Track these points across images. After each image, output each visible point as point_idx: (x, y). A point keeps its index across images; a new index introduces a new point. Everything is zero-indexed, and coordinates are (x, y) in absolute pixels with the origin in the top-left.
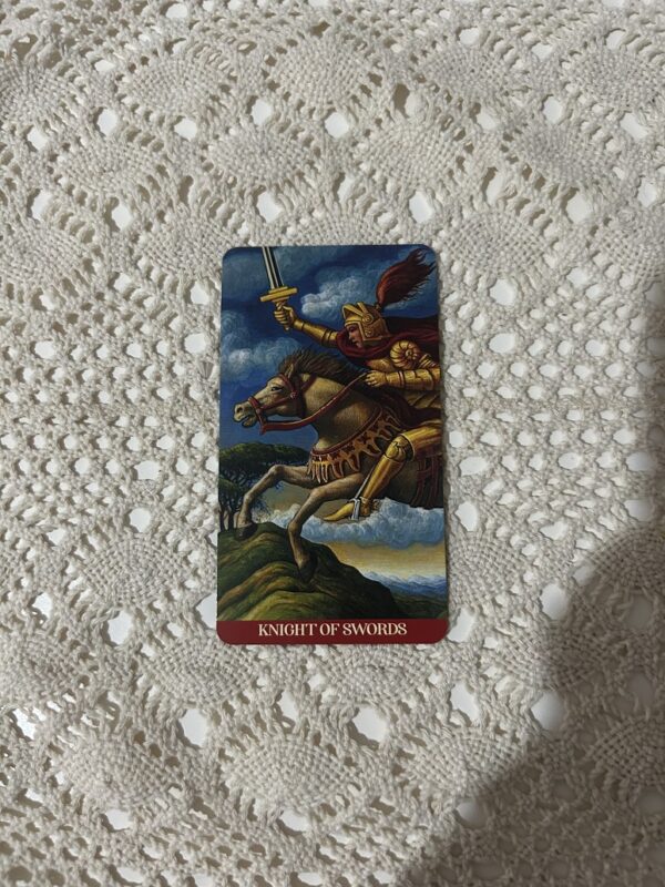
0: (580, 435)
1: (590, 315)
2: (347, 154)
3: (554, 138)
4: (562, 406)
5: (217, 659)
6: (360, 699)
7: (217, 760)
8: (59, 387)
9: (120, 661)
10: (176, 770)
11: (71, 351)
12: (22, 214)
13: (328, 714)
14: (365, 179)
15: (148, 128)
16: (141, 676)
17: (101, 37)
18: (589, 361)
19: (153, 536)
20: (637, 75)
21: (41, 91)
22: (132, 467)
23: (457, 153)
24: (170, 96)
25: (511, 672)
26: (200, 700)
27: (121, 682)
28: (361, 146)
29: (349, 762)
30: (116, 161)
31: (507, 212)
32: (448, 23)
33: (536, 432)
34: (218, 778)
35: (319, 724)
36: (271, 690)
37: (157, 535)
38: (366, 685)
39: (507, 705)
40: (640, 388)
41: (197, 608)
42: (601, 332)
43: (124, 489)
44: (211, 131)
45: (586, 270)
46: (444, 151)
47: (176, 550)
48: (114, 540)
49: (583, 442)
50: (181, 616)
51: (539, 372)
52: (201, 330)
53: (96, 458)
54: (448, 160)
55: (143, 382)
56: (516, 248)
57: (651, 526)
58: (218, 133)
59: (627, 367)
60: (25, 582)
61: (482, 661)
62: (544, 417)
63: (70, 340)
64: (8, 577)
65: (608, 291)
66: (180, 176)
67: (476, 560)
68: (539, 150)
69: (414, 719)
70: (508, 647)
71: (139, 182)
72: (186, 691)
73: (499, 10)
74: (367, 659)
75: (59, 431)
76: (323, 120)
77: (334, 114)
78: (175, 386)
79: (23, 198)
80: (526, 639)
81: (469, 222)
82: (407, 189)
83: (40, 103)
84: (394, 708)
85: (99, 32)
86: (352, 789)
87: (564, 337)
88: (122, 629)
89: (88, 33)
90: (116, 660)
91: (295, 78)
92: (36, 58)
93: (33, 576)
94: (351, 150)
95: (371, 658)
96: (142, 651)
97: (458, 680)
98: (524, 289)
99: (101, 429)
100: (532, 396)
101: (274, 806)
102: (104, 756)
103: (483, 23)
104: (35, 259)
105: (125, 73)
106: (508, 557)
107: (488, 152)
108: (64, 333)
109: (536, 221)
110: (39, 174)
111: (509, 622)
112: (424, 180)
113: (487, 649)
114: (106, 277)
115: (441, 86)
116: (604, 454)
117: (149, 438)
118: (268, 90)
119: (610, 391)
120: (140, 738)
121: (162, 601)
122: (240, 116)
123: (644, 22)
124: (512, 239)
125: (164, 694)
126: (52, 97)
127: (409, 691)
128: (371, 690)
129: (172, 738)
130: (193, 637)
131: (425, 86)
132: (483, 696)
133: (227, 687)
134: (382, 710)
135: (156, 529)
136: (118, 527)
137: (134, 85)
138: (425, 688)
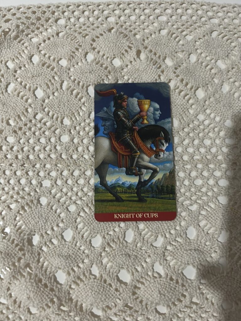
0: (201, 173)
1: (205, 130)
2: (120, 73)
3: (193, 68)
4: (195, 163)
5: (69, 253)
6: (121, 266)
7: (69, 289)
8: (15, 153)
9: (34, 252)
10: (54, 293)
11: (20, 140)
12: (4, 91)
13: (109, 272)
15: (49, 62)
16: (41, 258)
17: (34, 29)
18: (204, 147)
19: (48, 207)
20: (222, 46)
21: (12, 48)
22: (40, 182)
23: (158, 73)
24: (58, 51)
25: (176, 258)
26: (63, 267)
27: (34, 260)
28: (125, 70)
29: (116, 290)
30: (38, 73)
31: (176, 94)
32: (156, 28)
33: (185, 172)
34: (69, 296)
35: (106, 276)
36: (89, 263)
38: (123, 261)
39: (174, 270)
40: (223, 156)
41: (63, 234)
42: (209, 136)
43: (37, 190)
44: (72, 64)
45: (203, 115)
46: (154, 72)
47: (56, 212)
48: (34, 208)
49: (203, 175)
50: (57, 237)
51: (186, 151)
52: (66, 134)
53: (28, 179)
54: (156, 76)
55: (45, 152)
56: (179, 107)
57: (227, 206)
58: (74, 64)
59: (218, 149)
60: (1, 223)
61: (166, 254)
62: (188, 167)
63: (20, 136)
65: (211, 122)
66: (61, 80)
68: (187, 73)
69: (140, 274)
70: (174, 249)
71: (46, 82)
72: (58, 264)
73: (174, 23)
74: (124, 252)
75: (15, 169)
76: (111, 61)
77: (115, 59)
78: (57, 154)
79: (4, 86)
80: (181, 246)
83: (12, 52)
84: (133, 271)
85: (33, 28)
86: (118, 300)
87: (196, 138)
88: (36, 240)
89: (29, 28)
90: (32, 251)
91: (102, 46)
92: (10, 36)
93: (4, 221)
94: (121, 71)
95: (125, 252)
96: (42, 249)
97: (156, 261)
98: (182, 121)
99: (30, 168)
100: (183, 159)
101: (90, 306)
103: (168, 28)
104: (8, 107)
105: (42, 43)
107: (169, 73)
108: (17, 134)
109: (186, 98)
110: (10, 77)
111: (175, 240)
113: (167, 250)
114: (33, 114)
115: (153, 50)
116: (210, 180)
117: (47, 172)
118: (92, 51)
119: (212, 157)
120: (40, 281)
121: (50, 231)
122: (82, 59)
123: (225, 28)
124: (177, 104)
125: (50, 265)
126: (16, 50)
127: (138, 264)
128: (125, 263)
129: (52, 281)
130: (61, 244)
131: (148, 51)
132: (165, 267)
133: (72, 263)
134: (128, 271)
135: (49, 204)
136: (35, 204)
137: (45, 47)
138: (144, 263)
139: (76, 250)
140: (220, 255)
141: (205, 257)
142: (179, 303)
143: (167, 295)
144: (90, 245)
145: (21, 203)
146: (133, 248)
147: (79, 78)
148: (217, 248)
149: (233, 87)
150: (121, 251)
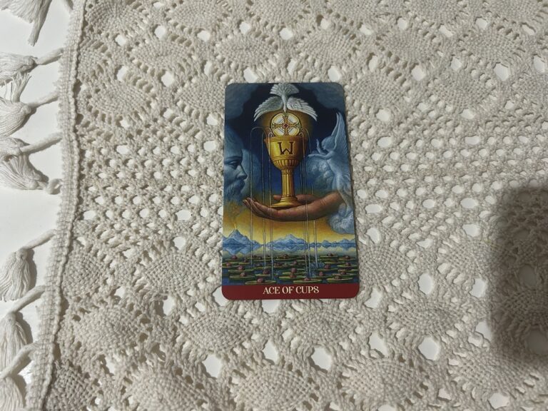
0: (433, 189)
1: (433, 125)
2: (292, 48)
3: (404, 37)
4: (421, 174)
5: (226, 324)
6: (315, 342)
7: (228, 385)
8: (131, 169)
9: (166, 326)
10: (203, 390)
11: (138, 150)
12: (112, 78)
13: (296, 352)
14: (303, 60)
15: (183, 35)
16: (179, 335)
18: (433, 150)
19: (187, 252)
21: (124, 16)
22: (174, 213)
23: (353, 46)
24: (195, 19)
25: (405, 325)
26: (217, 348)
27: (167, 338)
28: (300, 44)
29: (310, 380)
30: (165, 51)
31: (382, 75)
33: (408, 188)
34: (229, 397)
35: (291, 357)
36: (261, 340)
37: (190, 251)
38: (318, 333)
39: (404, 344)
40: (464, 163)
41: (214, 294)
42: (439, 134)
43: (170, 226)
44: (217, 37)
45: (427, 104)
46: (345, 45)
47: (201, 260)
48: (164, 253)
49: (435, 193)
50: (205, 300)
51: (406, 157)
52: (213, 138)
53: (153, 208)
54: (348, 49)
55: (181, 167)
57: (479, 239)
58: (222, 37)
59: (455, 152)
60: (109, 281)
61: (388, 319)
62: (411, 181)
63: (138, 144)
64: (98, 278)
65: (441, 114)
66: (202, 60)
67: (379, 259)
68: (396, 44)
69: (348, 354)
71: (178, 62)
72: (208, 343)
74: (318, 318)
75: (131, 194)
76: (279, 31)
77: (284, 29)
78: (199, 169)
79: (112, 70)
80: (412, 305)
81: (361, 80)
82: (326, 64)
83: (123, 22)
84: (336, 348)
87: (419, 137)
88: (169, 306)
90: (164, 325)
91: (264, 11)
93: (114, 277)
94: (295, 46)
95: (320, 317)
96: (180, 320)
97: (373, 330)
98: (395, 114)
99: (156, 192)
100: (403, 170)
102: (158, 383)
104: (118, 101)
105: (171, 8)
106: (398, 257)
107: (369, 45)
108: (134, 140)
109: (397, 80)
110: (122, 57)
111: (401, 295)
112: (335, 59)
113: (390, 312)
114: (159, 111)
115: (342, 16)
116: (447, 199)
117: (185, 196)
118: (249, 18)
119: (447, 165)
120: (179, 372)
121: (192, 290)
122: (234, 29)
124: (385, 89)
125: (194, 346)
126: (130, 19)
127: (344, 337)
128: (321, 336)
129: (199, 372)
130: (211, 311)
131: (333, 16)
132: (389, 340)
133: (233, 340)
134: (328, 349)
135: (189, 247)
136: (167, 247)
137: (176, 14)
138: (353, 335)
139: (237, 318)
140: (476, 317)
141: (452, 321)
142: (418, 401)
143: (395, 384)
144: (260, 309)
145: (143, 247)
146: (332, 311)
147: (229, 57)
148: (472, 305)
149: (468, 62)
150: (313, 316)
